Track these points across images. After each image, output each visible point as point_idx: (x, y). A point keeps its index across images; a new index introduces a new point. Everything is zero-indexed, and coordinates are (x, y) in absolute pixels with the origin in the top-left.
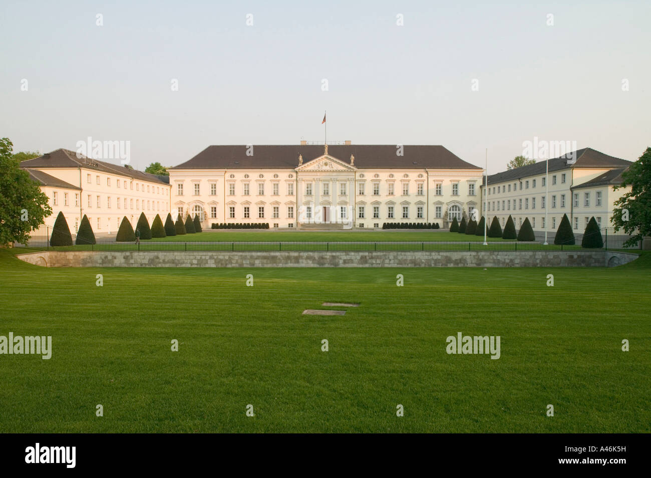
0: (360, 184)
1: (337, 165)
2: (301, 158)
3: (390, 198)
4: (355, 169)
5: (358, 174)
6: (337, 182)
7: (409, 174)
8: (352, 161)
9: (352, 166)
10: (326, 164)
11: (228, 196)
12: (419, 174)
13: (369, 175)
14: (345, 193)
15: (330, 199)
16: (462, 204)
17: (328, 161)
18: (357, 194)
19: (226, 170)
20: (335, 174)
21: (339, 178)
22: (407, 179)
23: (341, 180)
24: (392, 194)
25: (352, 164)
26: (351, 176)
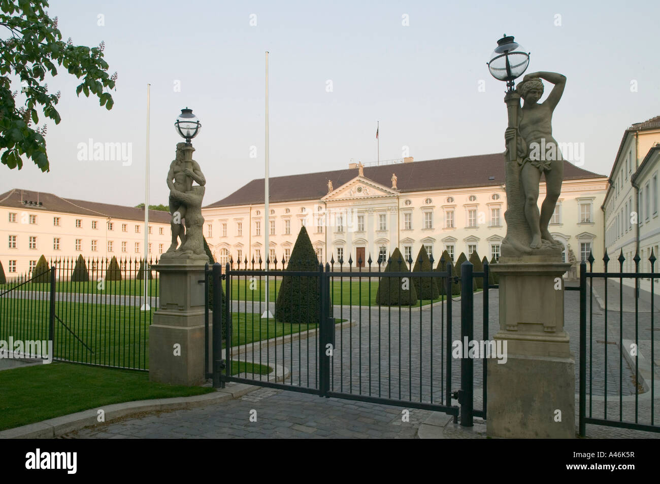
0: (406, 215)
1: (373, 190)
2: (330, 185)
3: (450, 233)
4: (397, 194)
5: (402, 201)
6: (375, 214)
7: (477, 195)
8: (394, 183)
9: (394, 189)
10: (360, 190)
11: (254, 236)
12: (493, 193)
13: (417, 200)
14: (385, 228)
15: (366, 236)
16: (568, 238)
17: (362, 185)
18: (400, 229)
19: (250, 206)
20: (369, 202)
21: (377, 207)
22: (475, 202)
23: (379, 211)
24: (451, 225)
25: (395, 186)
26: (392, 203)
